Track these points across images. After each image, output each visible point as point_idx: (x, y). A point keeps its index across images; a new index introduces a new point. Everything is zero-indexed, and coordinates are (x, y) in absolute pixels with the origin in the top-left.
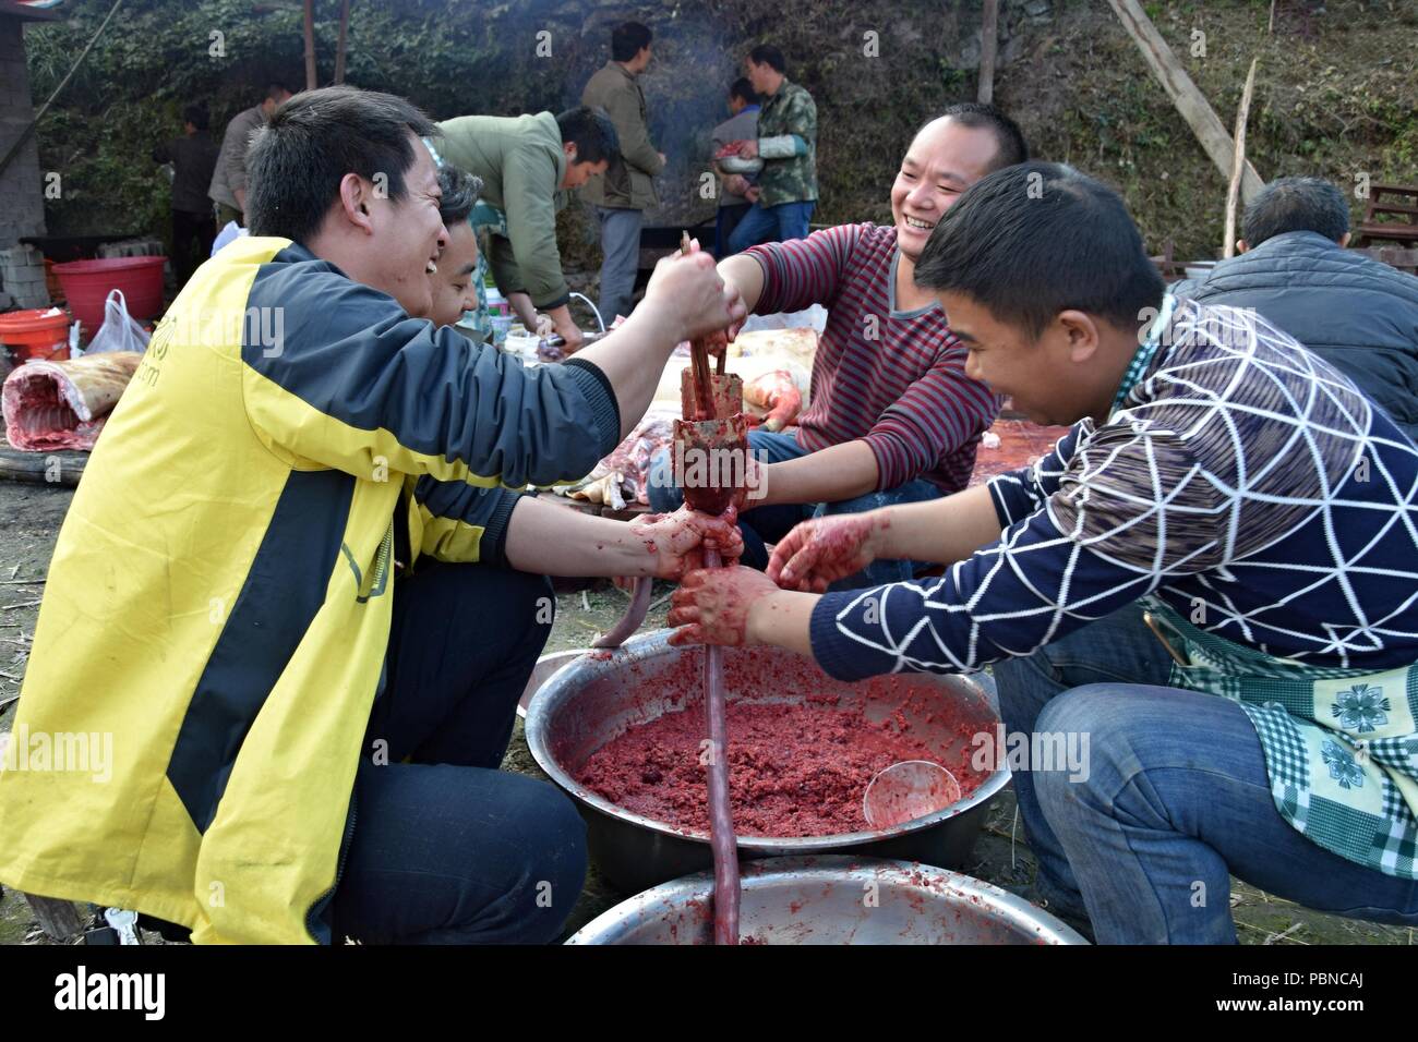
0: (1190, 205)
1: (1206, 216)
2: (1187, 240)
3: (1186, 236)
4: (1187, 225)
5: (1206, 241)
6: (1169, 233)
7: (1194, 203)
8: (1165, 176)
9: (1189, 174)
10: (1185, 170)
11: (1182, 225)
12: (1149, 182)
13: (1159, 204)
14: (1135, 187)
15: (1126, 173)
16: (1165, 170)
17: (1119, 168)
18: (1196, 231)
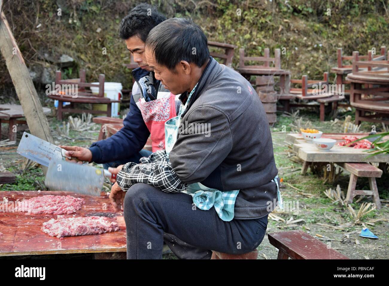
0: (114, 48)
1: (122, 55)
2: (111, 69)
3: (110, 66)
4: (111, 60)
5: (122, 70)
6: (101, 65)
7: (117, 48)
8: (99, 30)
9: (113, 30)
10: (111, 27)
11: (109, 60)
12: (90, 34)
13: (95, 47)
14: (79, 36)
15: (74, 28)
16: (99, 27)
17: (69, 24)
18: (116, 64)
